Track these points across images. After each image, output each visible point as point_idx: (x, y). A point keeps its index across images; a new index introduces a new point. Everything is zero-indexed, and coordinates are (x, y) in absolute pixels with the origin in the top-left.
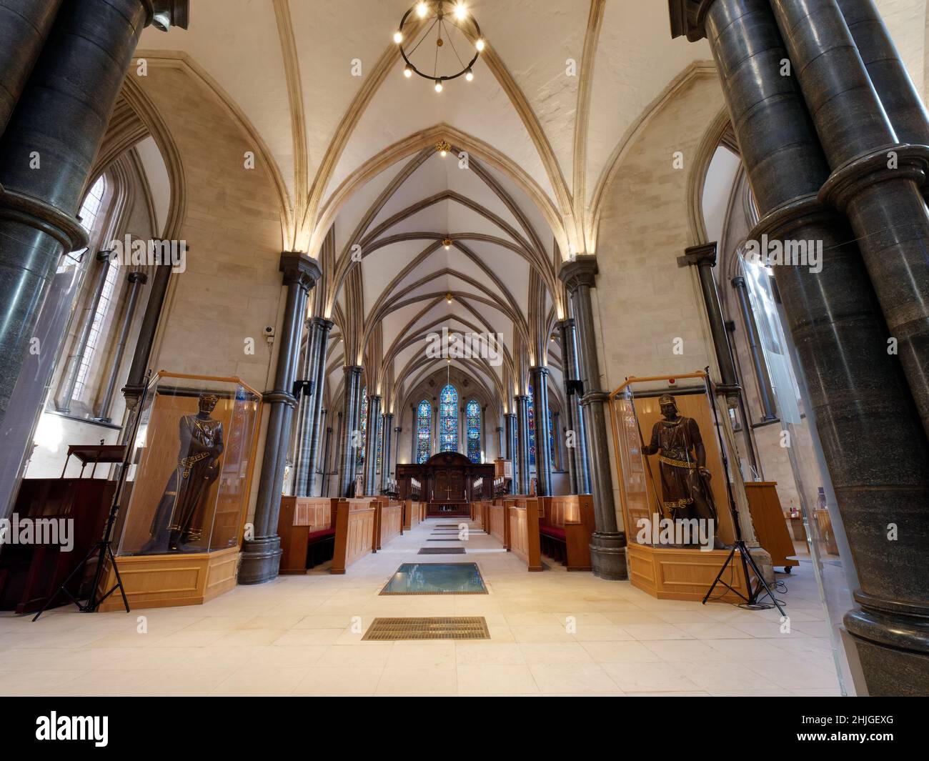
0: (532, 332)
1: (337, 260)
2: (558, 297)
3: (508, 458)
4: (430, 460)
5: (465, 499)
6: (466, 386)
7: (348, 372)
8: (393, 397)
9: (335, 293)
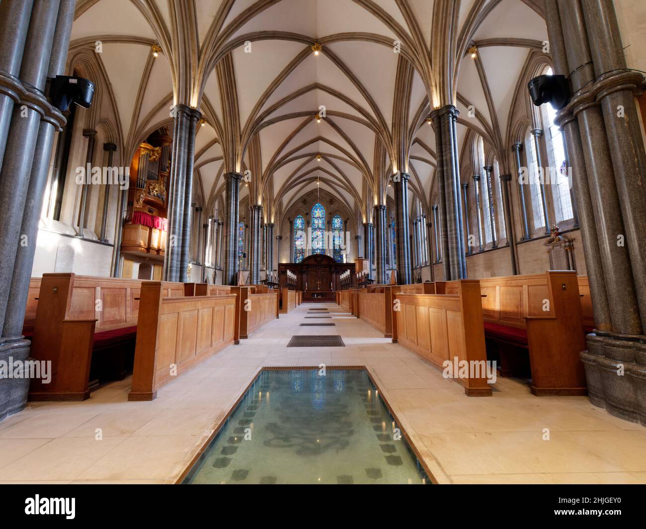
0: (395, 141)
1: (201, 45)
2: (433, 84)
3: (365, 257)
4: (304, 260)
5: (332, 289)
6: (332, 204)
7: (228, 178)
8: (273, 210)
9: (201, 81)
